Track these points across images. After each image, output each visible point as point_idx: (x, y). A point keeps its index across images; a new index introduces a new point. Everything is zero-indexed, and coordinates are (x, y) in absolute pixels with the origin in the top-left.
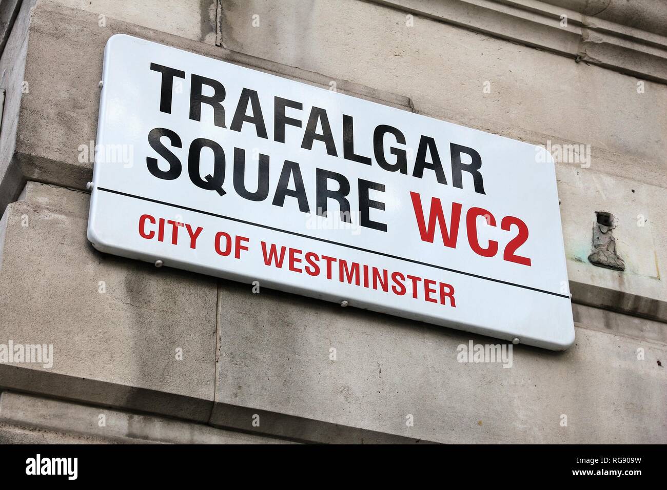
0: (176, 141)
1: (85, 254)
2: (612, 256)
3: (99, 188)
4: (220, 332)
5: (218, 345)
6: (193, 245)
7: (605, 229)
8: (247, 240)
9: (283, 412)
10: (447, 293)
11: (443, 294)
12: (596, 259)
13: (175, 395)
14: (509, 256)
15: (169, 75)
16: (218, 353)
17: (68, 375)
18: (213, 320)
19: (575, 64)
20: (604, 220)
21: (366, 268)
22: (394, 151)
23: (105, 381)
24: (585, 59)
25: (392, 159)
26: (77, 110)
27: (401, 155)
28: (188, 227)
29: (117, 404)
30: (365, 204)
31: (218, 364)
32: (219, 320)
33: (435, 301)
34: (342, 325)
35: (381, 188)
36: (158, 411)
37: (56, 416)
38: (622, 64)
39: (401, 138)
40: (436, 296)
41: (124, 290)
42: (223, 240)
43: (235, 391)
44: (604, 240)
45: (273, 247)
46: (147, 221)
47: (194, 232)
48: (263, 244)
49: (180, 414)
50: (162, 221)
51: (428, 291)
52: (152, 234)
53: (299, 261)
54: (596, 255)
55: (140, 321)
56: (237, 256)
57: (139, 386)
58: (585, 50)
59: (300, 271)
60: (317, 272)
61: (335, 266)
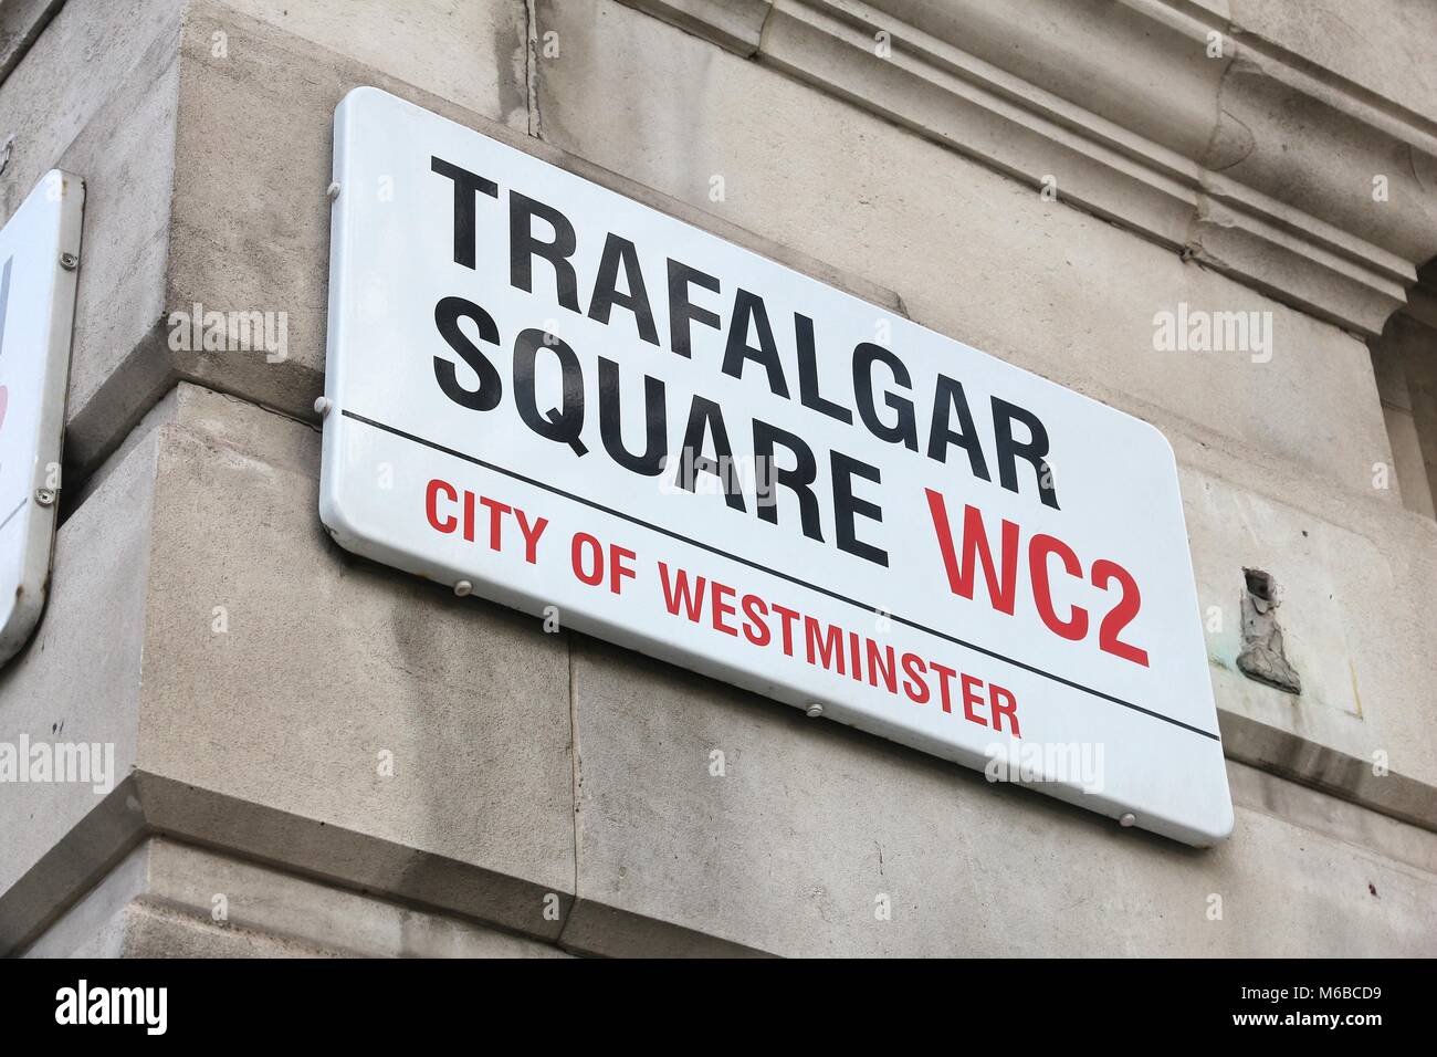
0: (489, 331)
1: (310, 554)
2: (1279, 661)
3: (345, 413)
4: (579, 748)
5: (578, 776)
6: (531, 557)
7: (1263, 606)
8: (632, 555)
9: (706, 930)
10: (1004, 708)
11: (997, 709)
12: (1251, 666)
13: (501, 875)
14: (1109, 642)
15: (468, 186)
16: (579, 792)
17: (291, 811)
18: (566, 721)
19: (1181, 263)
20: (1258, 585)
21: (854, 638)
22: (891, 400)
23: (364, 831)
24: (1199, 256)
25: (889, 417)
26: (282, 240)
27: (905, 409)
28: (520, 515)
29: (382, 885)
30: (847, 505)
31: (580, 817)
32: (575, 722)
33: (983, 722)
34: (807, 756)
35: (872, 474)
36: (461, 907)
37: (259, 901)
38: (1265, 275)
39: (902, 376)
40: (983, 711)
41: (392, 639)
42: (587, 548)
43: (613, 877)
44: (1261, 629)
45: (682, 575)
46: (441, 494)
47: (531, 527)
48: (663, 568)
49: (505, 918)
50: (469, 497)
51: (969, 699)
52: (452, 523)
53: (731, 610)
54: (1251, 657)
55: (426, 707)
56: (616, 588)
57: (430, 850)
58: (1200, 239)
59: (733, 632)
60: (764, 640)
61: (798, 628)
